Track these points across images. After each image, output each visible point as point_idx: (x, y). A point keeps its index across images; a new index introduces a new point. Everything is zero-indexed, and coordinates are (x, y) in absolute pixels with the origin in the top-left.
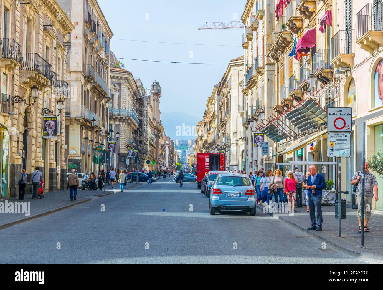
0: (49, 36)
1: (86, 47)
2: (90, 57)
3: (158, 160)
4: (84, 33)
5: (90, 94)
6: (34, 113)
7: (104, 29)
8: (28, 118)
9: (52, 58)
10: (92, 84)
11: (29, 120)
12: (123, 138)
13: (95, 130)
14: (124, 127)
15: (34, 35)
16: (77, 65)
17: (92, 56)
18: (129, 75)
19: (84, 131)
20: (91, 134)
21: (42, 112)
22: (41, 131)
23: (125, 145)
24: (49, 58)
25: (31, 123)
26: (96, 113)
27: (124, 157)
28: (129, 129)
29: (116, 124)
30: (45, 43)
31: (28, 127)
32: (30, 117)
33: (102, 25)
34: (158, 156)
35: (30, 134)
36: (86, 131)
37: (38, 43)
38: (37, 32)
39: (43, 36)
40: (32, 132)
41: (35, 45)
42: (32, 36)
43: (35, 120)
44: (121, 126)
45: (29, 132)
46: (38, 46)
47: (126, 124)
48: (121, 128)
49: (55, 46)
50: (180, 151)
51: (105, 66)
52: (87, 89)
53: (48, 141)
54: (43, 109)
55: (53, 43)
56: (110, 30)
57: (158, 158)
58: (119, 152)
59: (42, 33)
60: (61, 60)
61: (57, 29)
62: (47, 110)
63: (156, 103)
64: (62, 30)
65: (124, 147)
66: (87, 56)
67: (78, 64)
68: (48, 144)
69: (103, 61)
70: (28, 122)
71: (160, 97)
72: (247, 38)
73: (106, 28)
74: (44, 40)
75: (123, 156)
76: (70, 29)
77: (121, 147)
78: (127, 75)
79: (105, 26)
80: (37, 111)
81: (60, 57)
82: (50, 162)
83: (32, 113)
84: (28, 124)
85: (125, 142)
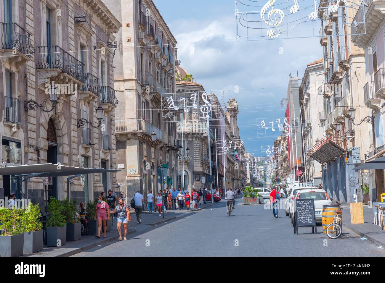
0: (83, 30)
1: (142, 52)
2: (149, 64)
3: (238, 177)
4: (139, 36)
5: (151, 105)
6: (66, 124)
7: (165, 35)
8: (57, 131)
9: (90, 59)
10: (152, 95)
11: (58, 133)
12: (197, 155)
13: (159, 146)
14: (198, 143)
15: (60, 28)
16: (130, 72)
17: (150, 64)
18: (200, 88)
19: (145, 146)
20: (155, 150)
21: (78, 123)
22: (78, 147)
23: (199, 163)
24: (86, 59)
25: (60, 136)
26: (160, 128)
27: (199, 175)
28: (203, 145)
29: (188, 141)
30: (78, 40)
31: (58, 142)
32: (59, 130)
33: (162, 30)
34: (238, 173)
35: (60, 151)
36: (147, 147)
37: (66, 37)
38: (65, 25)
39: (75, 31)
40: (63, 148)
41: (63, 40)
42: (57, 28)
43: (67, 133)
44: (194, 142)
45: (59, 148)
46: (68, 41)
47: (199, 140)
48: (194, 144)
49: (95, 45)
50: (262, 167)
51: (169, 76)
52: (146, 100)
53: (90, 160)
54: (80, 120)
55: (91, 41)
56: (173, 36)
57: (238, 174)
58: (193, 170)
59: (73, 27)
60: (106, 64)
61: (97, 25)
62: (84, 120)
63: (233, 119)
64: (105, 28)
65: (198, 165)
66: (144, 63)
67: (131, 70)
68: (91, 162)
69: (166, 71)
70: (57, 136)
71: (237, 114)
72: (326, 32)
73: (167, 34)
74: (77, 35)
75: (197, 175)
76: (116, 27)
77: (195, 165)
78: (198, 88)
79: (166, 33)
80: (70, 122)
81: (104, 59)
82: (95, 185)
83: (62, 124)
84: (58, 139)
85: (199, 159)
